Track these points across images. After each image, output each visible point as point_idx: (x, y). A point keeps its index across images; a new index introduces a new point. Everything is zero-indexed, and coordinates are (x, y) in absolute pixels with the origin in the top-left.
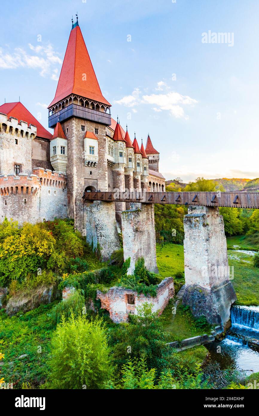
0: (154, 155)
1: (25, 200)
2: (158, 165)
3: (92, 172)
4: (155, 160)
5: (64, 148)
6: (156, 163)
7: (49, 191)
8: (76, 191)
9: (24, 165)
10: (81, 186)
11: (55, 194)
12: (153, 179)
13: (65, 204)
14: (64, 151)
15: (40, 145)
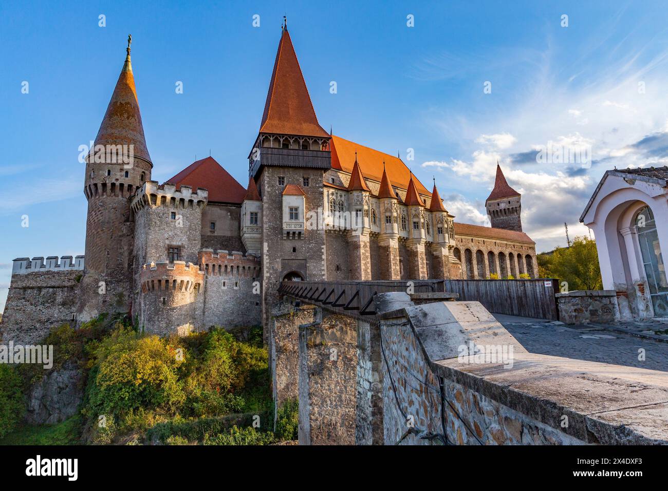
0: (510, 199)
1: (164, 299)
2: (519, 217)
3: (297, 248)
4: (512, 208)
5: (256, 214)
6: (515, 213)
7: (224, 283)
8: (267, 281)
9: (186, 246)
10: (276, 273)
11: (236, 286)
12: (501, 245)
13: (258, 302)
14: (256, 219)
15: (229, 214)
